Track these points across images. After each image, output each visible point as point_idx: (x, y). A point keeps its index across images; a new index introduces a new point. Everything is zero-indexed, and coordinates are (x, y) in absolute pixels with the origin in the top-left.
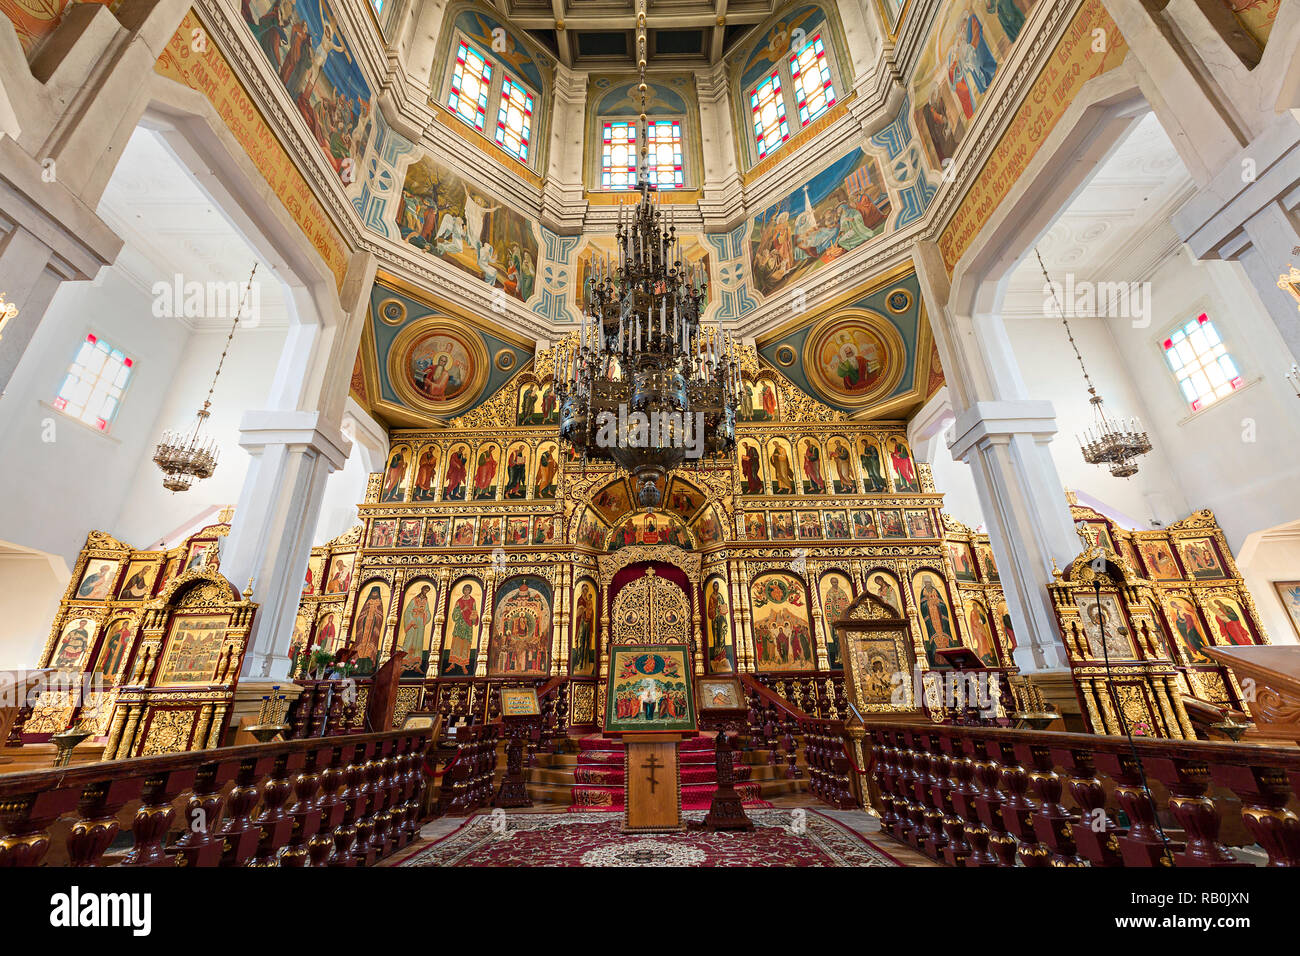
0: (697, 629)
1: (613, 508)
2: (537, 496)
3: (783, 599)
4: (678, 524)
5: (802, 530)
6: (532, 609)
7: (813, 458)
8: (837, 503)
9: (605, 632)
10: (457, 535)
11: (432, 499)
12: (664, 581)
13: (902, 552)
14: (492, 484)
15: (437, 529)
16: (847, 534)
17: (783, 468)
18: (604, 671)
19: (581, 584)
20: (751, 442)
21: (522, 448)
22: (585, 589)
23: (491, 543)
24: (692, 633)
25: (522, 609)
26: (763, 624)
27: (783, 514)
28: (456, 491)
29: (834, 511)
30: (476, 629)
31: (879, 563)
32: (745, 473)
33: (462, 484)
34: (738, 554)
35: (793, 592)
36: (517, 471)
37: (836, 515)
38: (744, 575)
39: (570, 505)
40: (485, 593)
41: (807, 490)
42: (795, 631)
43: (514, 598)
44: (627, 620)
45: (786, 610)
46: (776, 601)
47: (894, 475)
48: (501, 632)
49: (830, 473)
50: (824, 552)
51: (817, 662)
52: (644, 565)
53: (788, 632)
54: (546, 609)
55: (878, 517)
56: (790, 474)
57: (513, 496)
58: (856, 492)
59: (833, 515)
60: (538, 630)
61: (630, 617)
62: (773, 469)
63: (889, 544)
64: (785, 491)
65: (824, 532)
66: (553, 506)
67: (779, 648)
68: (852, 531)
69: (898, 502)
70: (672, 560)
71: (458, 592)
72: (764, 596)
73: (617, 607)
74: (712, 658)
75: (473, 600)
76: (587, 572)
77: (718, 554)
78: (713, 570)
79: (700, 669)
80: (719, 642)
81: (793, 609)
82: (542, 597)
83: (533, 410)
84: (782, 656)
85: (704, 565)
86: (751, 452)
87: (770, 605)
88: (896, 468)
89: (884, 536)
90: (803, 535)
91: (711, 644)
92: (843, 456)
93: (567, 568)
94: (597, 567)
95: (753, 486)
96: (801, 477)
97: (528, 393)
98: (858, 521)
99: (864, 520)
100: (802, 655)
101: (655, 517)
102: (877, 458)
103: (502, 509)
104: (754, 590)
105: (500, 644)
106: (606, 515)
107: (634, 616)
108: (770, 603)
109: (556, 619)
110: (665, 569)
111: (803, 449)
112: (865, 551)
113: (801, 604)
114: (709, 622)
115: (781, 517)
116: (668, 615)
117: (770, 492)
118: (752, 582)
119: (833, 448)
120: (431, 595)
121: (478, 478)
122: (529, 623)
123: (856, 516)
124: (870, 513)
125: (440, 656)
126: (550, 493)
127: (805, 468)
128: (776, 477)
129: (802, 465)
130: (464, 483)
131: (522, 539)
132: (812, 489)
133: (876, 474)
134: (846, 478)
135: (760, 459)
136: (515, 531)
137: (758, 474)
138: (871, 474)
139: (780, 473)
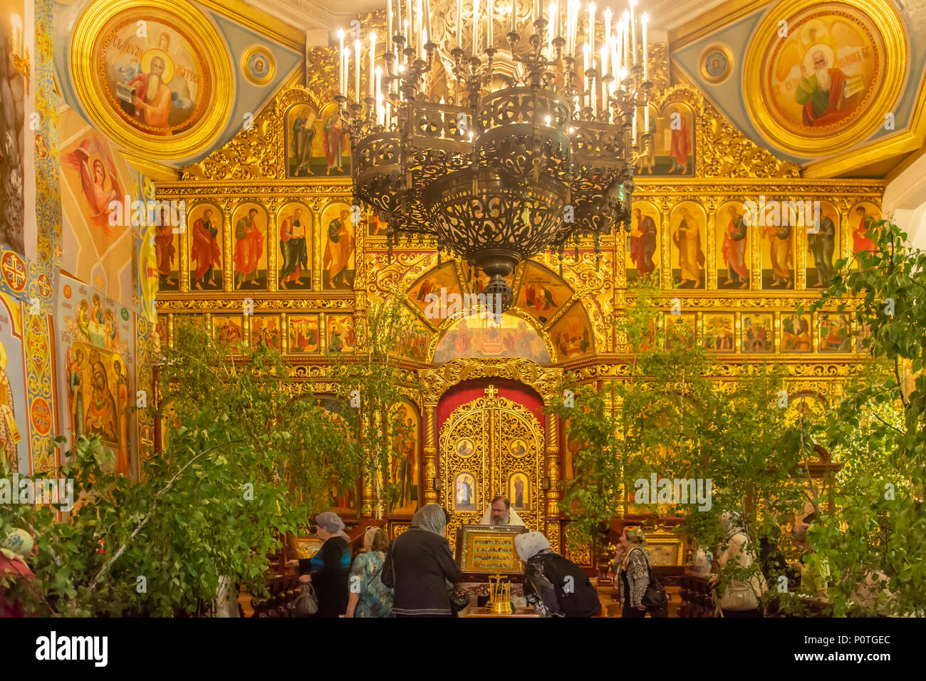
2: (327, 286)
4: (530, 328)
5: (708, 339)
7: (737, 236)
8: (763, 302)
10: (219, 339)
12: (510, 404)
16: (771, 346)
17: (691, 248)
20: (646, 209)
21: (298, 212)
22: (401, 411)
27: (685, 317)
28: (208, 276)
29: (757, 314)
32: (634, 257)
33: (216, 267)
34: (615, 370)
36: (295, 249)
37: (759, 320)
41: (722, 283)
47: (851, 262)
52: (483, 382)
55: (817, 324)
56: (700, 258)
57: (292, 286)
58: (792, 287)
59: (754, 320)
62: (676, 251)
63: (825, 361)
64: (689, 285)
65: (738, 343)
66: (351, 298)
68: (777, 342)
70: (521, 376)
73: (446, 435)
77: (586, 370)
83: (309, 153)
86: (647, 224)
89: (821, 350)
90: (708, 346)
92: (780, 234)
97: (300, 122)
98: (788, 328)
99: (796, 327)
102: (832, 237)
103: (280, 303)
111: (725, 220)
114: (568, 455)
115: (680, 321)
117: (667, 284)
121: (237, 258)
123: (786, 322)
124: (807, 318)
126: (345, 281)
127: (724, 250)
128: (680, 264)
129: (720, 247)
130: (219, 265)
131: (311, 346)
132: (730, 281)
133: (826, 262)
134: (782, 267)
135: (658, 237)
136: (300, 334)
137: (654, 259)
138: (819, 260)
139: (686, 258)
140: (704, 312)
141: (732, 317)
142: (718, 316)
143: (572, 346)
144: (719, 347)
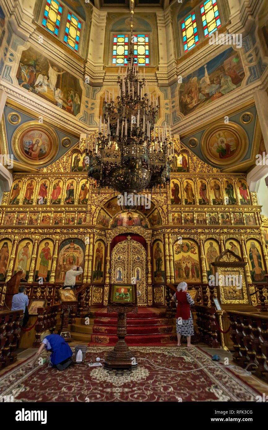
0: (149, 263)
1: (113, 209)
2: (79, 203)
3: (188, 251)
4: (142, 217)
5: (198, 220)
6: (75, 253)
7: (204, 189)
8: (214, 209)
9: (108, 264)
10: (43, 220)
11: (32, 204)
12: (135, 242)
13: (242, 231)
14: (59, 198)
15: (34, 217)
16: (218, 223)
17: (190, 193)
18: (107, 281)
19: (98, 242)
20: (176, 181)
21: (73, 182)
22: (99, 244)
23: (58, 223)
24: (147, 265)
25: (71, 253)
26: (178, 262)
27: (190, 214)
29: (212, 212)
30: (50, 262)
31: (231, 236)
32: (173, 195)
33: (45, 198)
34: (168, 231)
35: (192, 248)
36: (71, 192)
38: (171, 240)
39: (94, 208)
40: (55, 246)
41: (200, 203)
42: (193, 265)
43: (67, 249)
44: (118, 259)
45: (189, 256)
46: (184, 252)
47: (240, 197)
48: (61, 263)
49: (211, 196)
50: (207, 231)
51: (202, 279)
52: (127, 234)
53: (190, 266)
54: (82, 253)
55: (232, 216)
56: (193, 196)
57: (68, 203)
58: (222, 204)
59: (212, 215)
60: (78, 262)
61: (119, 257)
62: (185, 193)
63: (236, 228)
64: (190, 203)
65: (207, 222)
66: (86, 207)
67: (185, 273)
68: (220, 221)
69: (241, 209)
70: (139, 233)
71: (43, 245)
72: (179, 250)
73: (114, 253)
74: (155, 276)
75: (49, 249)
76: (101, 237)
77: (160, 231)
78: (157, 237)
79: (150, 281)
80: (159, 269)
81: (192, 255)
82: (80, 248)
83: (78, 165)
84: (187, 276)
85: (153, 235)
86: (176, 185)
87: (182, 254)
88: (241, 194)
89: (234, 224)
90: (198, 223)
91: (155, 270)
92: (217, 188)
93: (92, 235)
94: (105, 235)
95: (176, 201)
96: (198, 197)
97: (76, 157)
98: (223, 217)
99: (225, 217)
100: (195, 276)
101: (131, 214)
102: (232, 189)
103: (63, 209)
104: (175, 247)
105: (61, 269)
106: (110, 212)
107: (121, 257)
108: (182, 252)
109: (87, 258)
110: (136, 237)
111: (199, 185)
112: (225, 230)
113: (196, 253)
114: (155, 260)
115: (188, 215)
116: (136, 257)
117: (184, 203)
118: (174, 243)
119: (213, 185)
120: (30, 247)
121: (53, 195)
122: (74, 260)
123: (222, 215)
124: (228, 214)
125: (34, 273)
126: (85, 202)
127: (200, 193)
128: (187, 197)
129: (199, 192)
130: (47, 197)
131: (72, 222)
132: (203, 202)
133: (232, 197)
134: (218, 198)
135: (180, 189)
136: (69, 219)
137: (179, 196)
138: (230, 196)
139: (189, 195)
140: (196, 212)
141: (204, 214)
142: (200, 213)
143: (155, 223)
144: (201, 223)
